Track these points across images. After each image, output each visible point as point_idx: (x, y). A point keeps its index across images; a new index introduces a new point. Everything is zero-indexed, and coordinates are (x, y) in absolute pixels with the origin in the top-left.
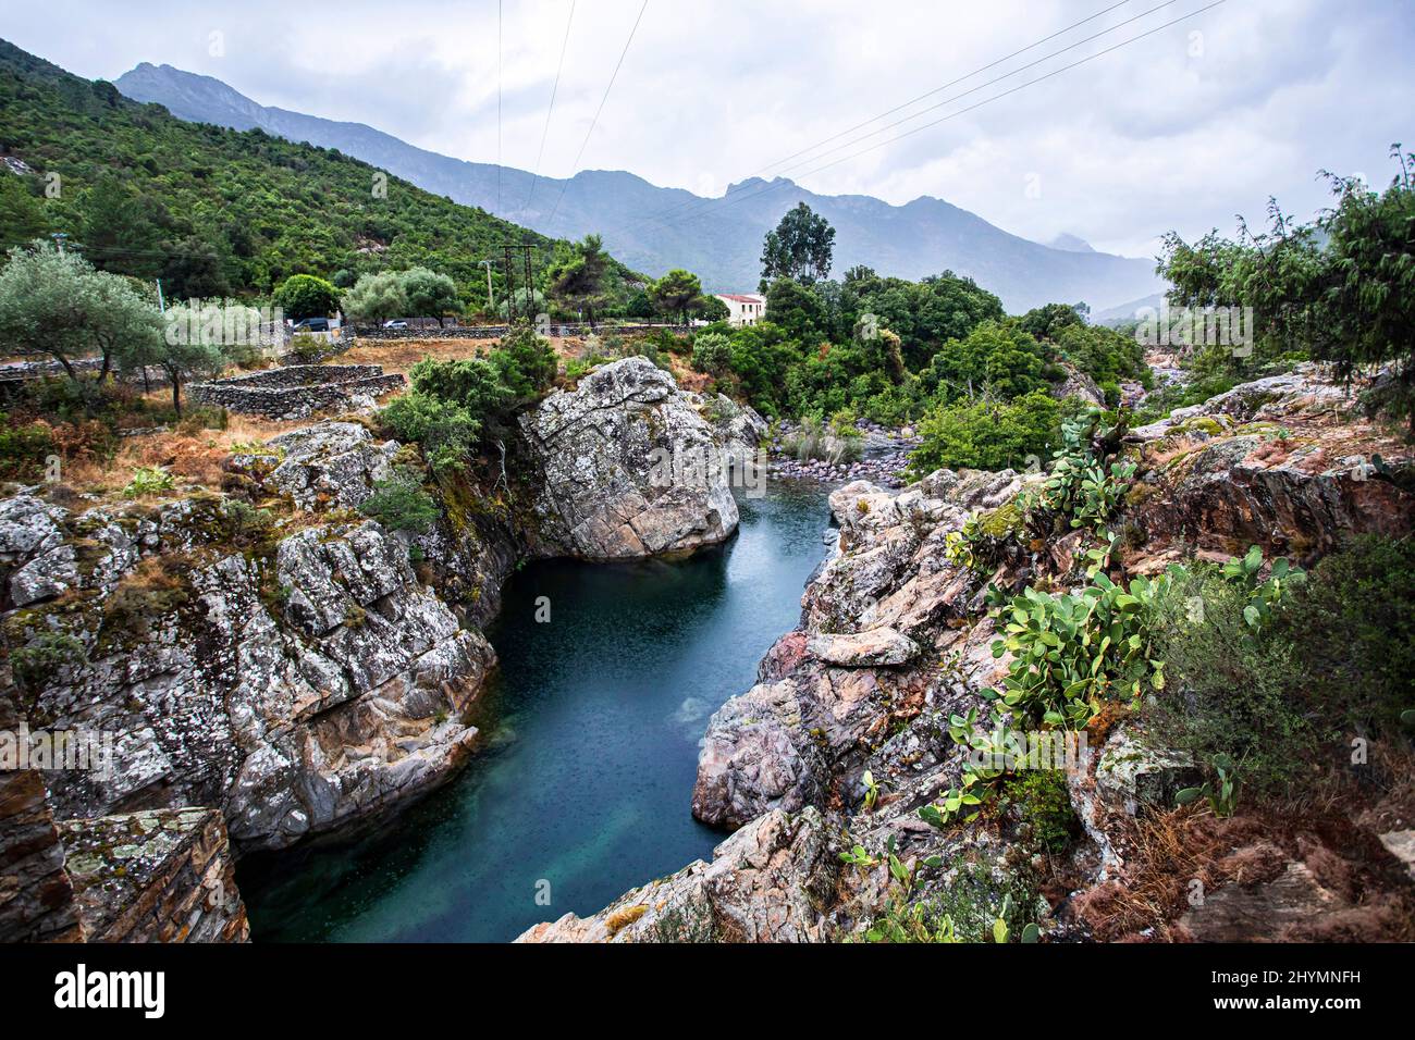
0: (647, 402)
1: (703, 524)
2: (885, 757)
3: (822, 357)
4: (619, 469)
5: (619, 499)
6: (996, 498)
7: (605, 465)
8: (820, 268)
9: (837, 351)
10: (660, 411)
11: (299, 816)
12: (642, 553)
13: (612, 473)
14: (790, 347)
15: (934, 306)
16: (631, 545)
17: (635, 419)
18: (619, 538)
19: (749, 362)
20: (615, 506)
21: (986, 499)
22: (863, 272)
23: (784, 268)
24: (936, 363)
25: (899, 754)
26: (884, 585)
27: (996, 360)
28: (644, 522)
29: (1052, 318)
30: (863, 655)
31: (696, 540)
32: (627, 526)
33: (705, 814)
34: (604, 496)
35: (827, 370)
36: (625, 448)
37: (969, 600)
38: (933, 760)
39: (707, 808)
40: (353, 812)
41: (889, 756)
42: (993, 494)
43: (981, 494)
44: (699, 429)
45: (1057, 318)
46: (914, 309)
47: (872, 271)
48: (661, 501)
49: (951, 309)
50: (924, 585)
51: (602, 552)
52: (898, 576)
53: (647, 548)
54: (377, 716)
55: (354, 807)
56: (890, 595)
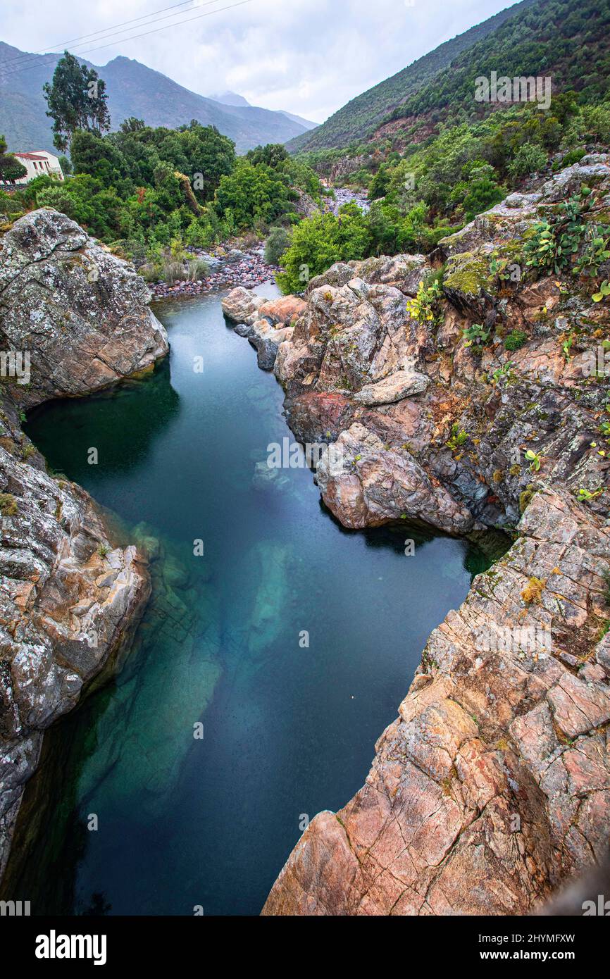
0: (73, 250)
1: (152, 344)
2: (512, 441)
3: (141, 200)
4: (72, 314)
5: (82, 340)
6: (390, 275)
7: (58, 313)
8: (101, 121)
9: (150, 193)
10: (87, 256)
11: (72, 678)
12: (117, 378)
13: (68, 319)
14: (110, 194)
15: (202, 150)
16: (106, 374)
17: (70, 267)
18: (94, 371)
19: (87, 211)
20: (81, 347)
21: (383, 278)
22: (135, 125)
23: (71, 122)
24: (218, 196)
25: (520, 436)
26: (374, 346)
27: (259, 189)
28: (107, 351)
29: (271, 155)
30: (400, 392)
31: (151, 357)
32: (96, 360)
33: (356, 524)
34: (68, 340)
35: (148, 210)
36: (71, 294)
37: (434, 340)
38: (545, 433)
39: (356, 520)
40: (108, 649)
41: (515, 440)
42: (387, 273)
43: (379, 273)
44: (125, 267)
45: (275, 155)
46: (188, 154)
47: (142, 123)
48: (117, 333)
49: (215, 152)
50: (396, 339)
51: (84, 386)
52: (378, 338)
53: (118, 373)
54: (74, 574)
55: (106, 646)
56: (379, 351)
